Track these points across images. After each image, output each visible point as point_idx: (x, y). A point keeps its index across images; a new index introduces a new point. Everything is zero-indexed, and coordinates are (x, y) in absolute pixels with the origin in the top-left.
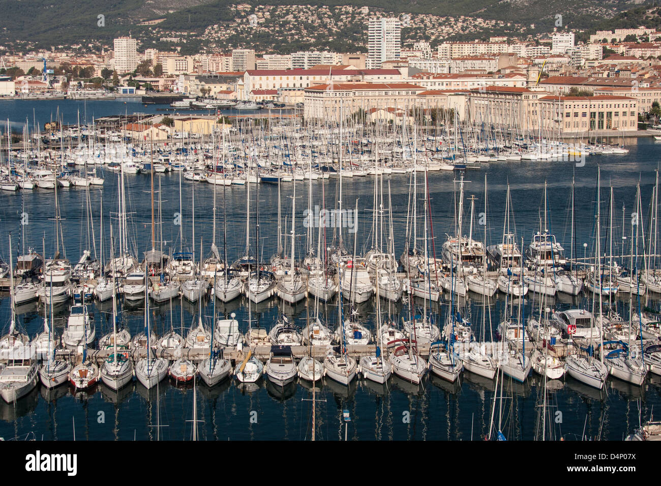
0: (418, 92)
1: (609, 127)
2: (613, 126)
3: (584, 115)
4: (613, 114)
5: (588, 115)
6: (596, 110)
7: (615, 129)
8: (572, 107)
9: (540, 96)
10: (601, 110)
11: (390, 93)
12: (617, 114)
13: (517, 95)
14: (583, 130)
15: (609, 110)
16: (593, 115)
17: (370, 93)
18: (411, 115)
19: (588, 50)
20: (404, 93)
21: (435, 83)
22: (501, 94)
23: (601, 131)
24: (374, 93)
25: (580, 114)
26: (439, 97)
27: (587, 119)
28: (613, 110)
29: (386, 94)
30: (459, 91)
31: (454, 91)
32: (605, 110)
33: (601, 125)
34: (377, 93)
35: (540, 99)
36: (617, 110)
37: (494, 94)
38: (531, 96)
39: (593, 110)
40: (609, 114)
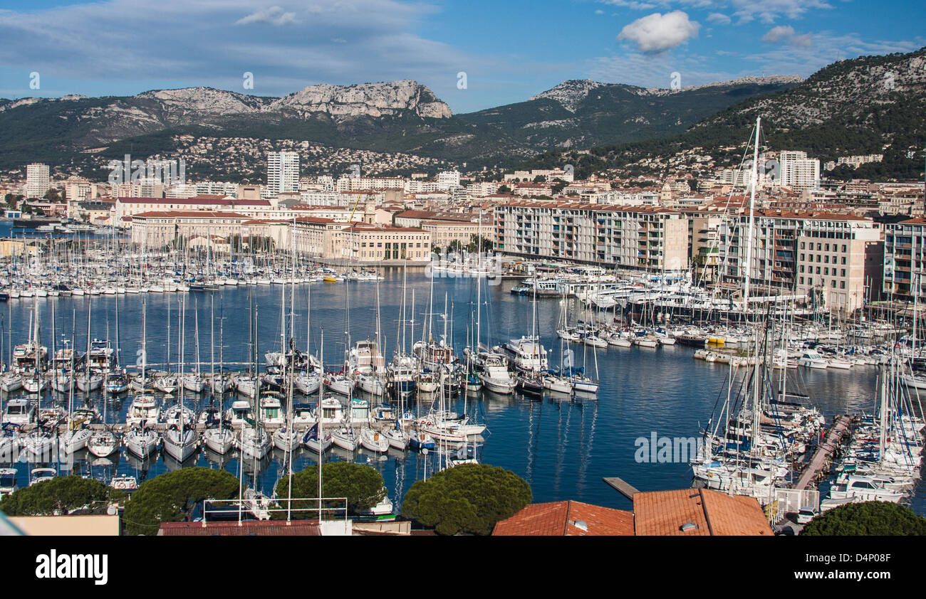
0: (242, 221)
1: (403, 257)
2: (407, 256)
3: (380, 245)
4: (407, 245)
5: (384, 245)
6: (392, 241)
7: (409, 259)
8: (368, 237)
9: (343, 227)
10: (396, 241)
11: (215, 221)
12: (411, 245)
13: (322, 225)
14: (380, 259)
15: (403, 241)
16: (388, 245)
17: (195, 221)
18: (229, 243)
19: (480, 187)
20: (229, 221)
21: (284, 214)
22: (312, 224)
23: (395, 260)
24: (198, 221)
25: (376, 245)
26: (262, 227)
27: (383, 249)
28: (408, 241)
29: (211, 222)
30: (284, 221)
31: (280, 221)
32: (400, 241)
33: (396, 256)
34: (202, 221)
35: (344, 230)
36: (411, 241)
37: (306, 224)
38: (334, 227)
39: (388, 241)
40: (404, 245)
